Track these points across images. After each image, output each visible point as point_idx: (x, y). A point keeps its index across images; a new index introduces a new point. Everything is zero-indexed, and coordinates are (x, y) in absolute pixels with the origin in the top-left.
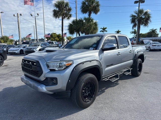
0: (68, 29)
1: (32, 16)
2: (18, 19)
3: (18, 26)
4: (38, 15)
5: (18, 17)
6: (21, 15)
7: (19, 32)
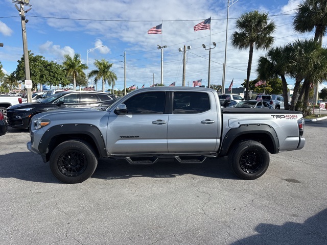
0: (258, 70)
1: (205, 47)
2: (184, 55)
3: (184, 67)
4: (215, 45)
5: (185, 52)
6: (189, 47)
7: (183, 78)
